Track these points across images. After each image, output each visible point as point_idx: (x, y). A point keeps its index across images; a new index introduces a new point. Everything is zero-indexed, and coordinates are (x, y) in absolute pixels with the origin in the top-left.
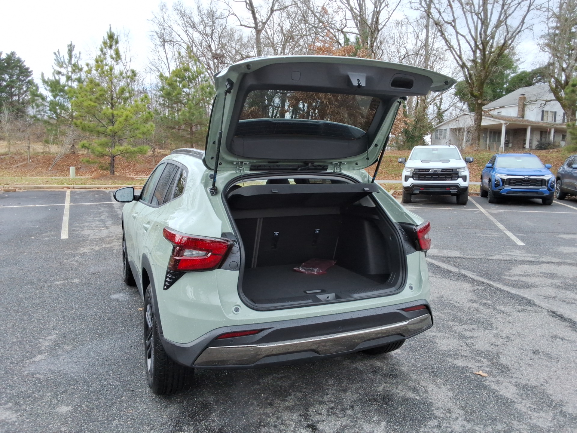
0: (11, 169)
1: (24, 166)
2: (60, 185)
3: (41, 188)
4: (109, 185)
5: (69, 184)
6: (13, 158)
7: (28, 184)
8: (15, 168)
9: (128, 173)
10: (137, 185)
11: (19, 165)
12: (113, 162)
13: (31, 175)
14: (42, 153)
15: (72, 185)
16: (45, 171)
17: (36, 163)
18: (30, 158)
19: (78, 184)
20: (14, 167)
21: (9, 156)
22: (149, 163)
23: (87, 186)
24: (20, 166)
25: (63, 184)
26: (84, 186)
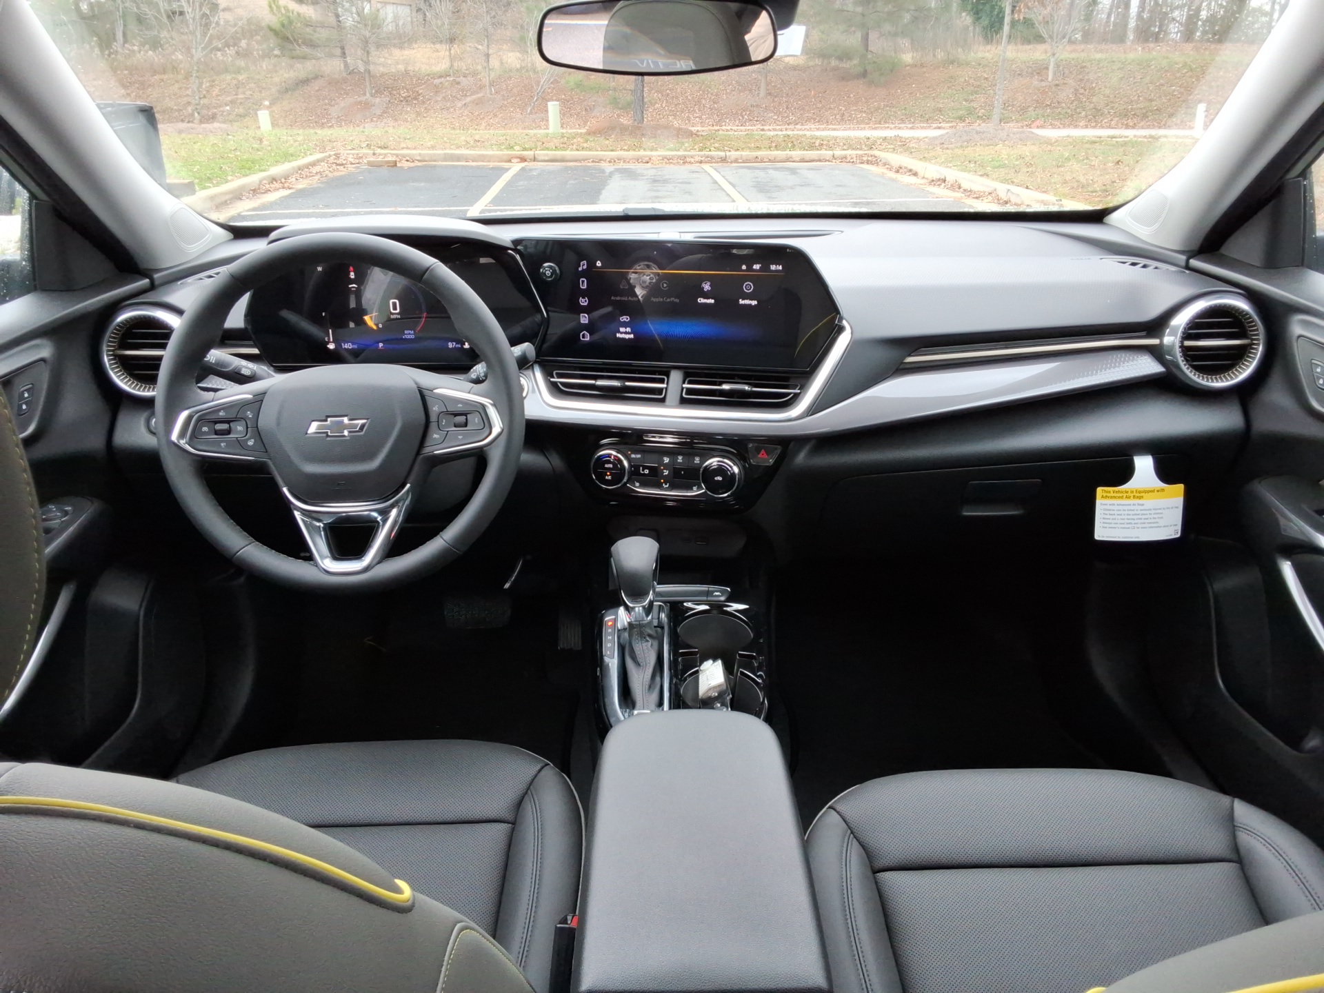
0: (452, 110)
1: (479, 102)
2: (506, 152)
3: (458, 158)
4: (622, 153)
5: (525, 149)
6: (458, 83)
7: (433, 147)
8: (460, 109)
9: (700, 118)
10: (692, 153)
11: (469, 99)
12: (640, 86)
13: (489, 125)
14: (518, 70)
15: (531, 153)
16: (519, 115)
17: (503, 96)
18: (491, 84)
19: (547, 149)
20: (459, 104)
21: (452, 79)
22: (750, 90)
23: (568, 153)
24: (470, 102)
25: (511, 148)
26: (559, 153)
